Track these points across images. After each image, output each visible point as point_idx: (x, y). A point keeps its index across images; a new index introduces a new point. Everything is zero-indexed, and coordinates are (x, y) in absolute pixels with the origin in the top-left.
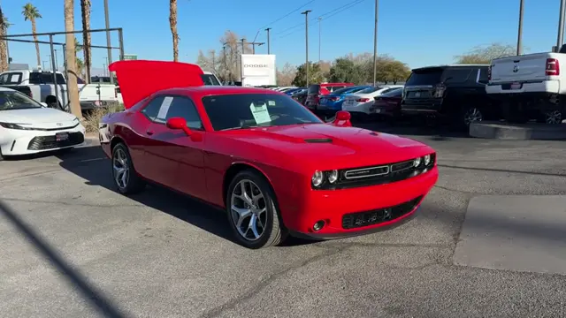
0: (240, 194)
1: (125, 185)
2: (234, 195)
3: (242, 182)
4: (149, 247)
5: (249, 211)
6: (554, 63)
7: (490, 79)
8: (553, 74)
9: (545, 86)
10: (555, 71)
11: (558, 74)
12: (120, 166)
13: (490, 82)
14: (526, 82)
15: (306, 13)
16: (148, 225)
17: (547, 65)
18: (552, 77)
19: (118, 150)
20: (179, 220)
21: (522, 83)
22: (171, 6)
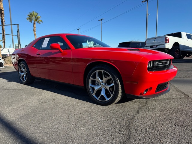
0: (95, 77)
1: (25, 81)
2: (91, 79)
3: (97, 72)
4: (47, 109)
5: (100, 86)
6: (167, 39)
7: (146, 45)
8: (167, 42)
9: (165, 46)
10: (168, 41)
11: (168, 42)
12: (22, 72)
13: (146, 46)
14: (158, 45)
15: (79, 29)
16: (41, 97)
17: (165, 39)
18: (167, 43)
19: (22, 65)
20: (56, 94)
21: (157, 46)
22: (34, 25)
